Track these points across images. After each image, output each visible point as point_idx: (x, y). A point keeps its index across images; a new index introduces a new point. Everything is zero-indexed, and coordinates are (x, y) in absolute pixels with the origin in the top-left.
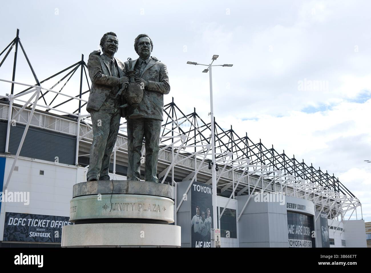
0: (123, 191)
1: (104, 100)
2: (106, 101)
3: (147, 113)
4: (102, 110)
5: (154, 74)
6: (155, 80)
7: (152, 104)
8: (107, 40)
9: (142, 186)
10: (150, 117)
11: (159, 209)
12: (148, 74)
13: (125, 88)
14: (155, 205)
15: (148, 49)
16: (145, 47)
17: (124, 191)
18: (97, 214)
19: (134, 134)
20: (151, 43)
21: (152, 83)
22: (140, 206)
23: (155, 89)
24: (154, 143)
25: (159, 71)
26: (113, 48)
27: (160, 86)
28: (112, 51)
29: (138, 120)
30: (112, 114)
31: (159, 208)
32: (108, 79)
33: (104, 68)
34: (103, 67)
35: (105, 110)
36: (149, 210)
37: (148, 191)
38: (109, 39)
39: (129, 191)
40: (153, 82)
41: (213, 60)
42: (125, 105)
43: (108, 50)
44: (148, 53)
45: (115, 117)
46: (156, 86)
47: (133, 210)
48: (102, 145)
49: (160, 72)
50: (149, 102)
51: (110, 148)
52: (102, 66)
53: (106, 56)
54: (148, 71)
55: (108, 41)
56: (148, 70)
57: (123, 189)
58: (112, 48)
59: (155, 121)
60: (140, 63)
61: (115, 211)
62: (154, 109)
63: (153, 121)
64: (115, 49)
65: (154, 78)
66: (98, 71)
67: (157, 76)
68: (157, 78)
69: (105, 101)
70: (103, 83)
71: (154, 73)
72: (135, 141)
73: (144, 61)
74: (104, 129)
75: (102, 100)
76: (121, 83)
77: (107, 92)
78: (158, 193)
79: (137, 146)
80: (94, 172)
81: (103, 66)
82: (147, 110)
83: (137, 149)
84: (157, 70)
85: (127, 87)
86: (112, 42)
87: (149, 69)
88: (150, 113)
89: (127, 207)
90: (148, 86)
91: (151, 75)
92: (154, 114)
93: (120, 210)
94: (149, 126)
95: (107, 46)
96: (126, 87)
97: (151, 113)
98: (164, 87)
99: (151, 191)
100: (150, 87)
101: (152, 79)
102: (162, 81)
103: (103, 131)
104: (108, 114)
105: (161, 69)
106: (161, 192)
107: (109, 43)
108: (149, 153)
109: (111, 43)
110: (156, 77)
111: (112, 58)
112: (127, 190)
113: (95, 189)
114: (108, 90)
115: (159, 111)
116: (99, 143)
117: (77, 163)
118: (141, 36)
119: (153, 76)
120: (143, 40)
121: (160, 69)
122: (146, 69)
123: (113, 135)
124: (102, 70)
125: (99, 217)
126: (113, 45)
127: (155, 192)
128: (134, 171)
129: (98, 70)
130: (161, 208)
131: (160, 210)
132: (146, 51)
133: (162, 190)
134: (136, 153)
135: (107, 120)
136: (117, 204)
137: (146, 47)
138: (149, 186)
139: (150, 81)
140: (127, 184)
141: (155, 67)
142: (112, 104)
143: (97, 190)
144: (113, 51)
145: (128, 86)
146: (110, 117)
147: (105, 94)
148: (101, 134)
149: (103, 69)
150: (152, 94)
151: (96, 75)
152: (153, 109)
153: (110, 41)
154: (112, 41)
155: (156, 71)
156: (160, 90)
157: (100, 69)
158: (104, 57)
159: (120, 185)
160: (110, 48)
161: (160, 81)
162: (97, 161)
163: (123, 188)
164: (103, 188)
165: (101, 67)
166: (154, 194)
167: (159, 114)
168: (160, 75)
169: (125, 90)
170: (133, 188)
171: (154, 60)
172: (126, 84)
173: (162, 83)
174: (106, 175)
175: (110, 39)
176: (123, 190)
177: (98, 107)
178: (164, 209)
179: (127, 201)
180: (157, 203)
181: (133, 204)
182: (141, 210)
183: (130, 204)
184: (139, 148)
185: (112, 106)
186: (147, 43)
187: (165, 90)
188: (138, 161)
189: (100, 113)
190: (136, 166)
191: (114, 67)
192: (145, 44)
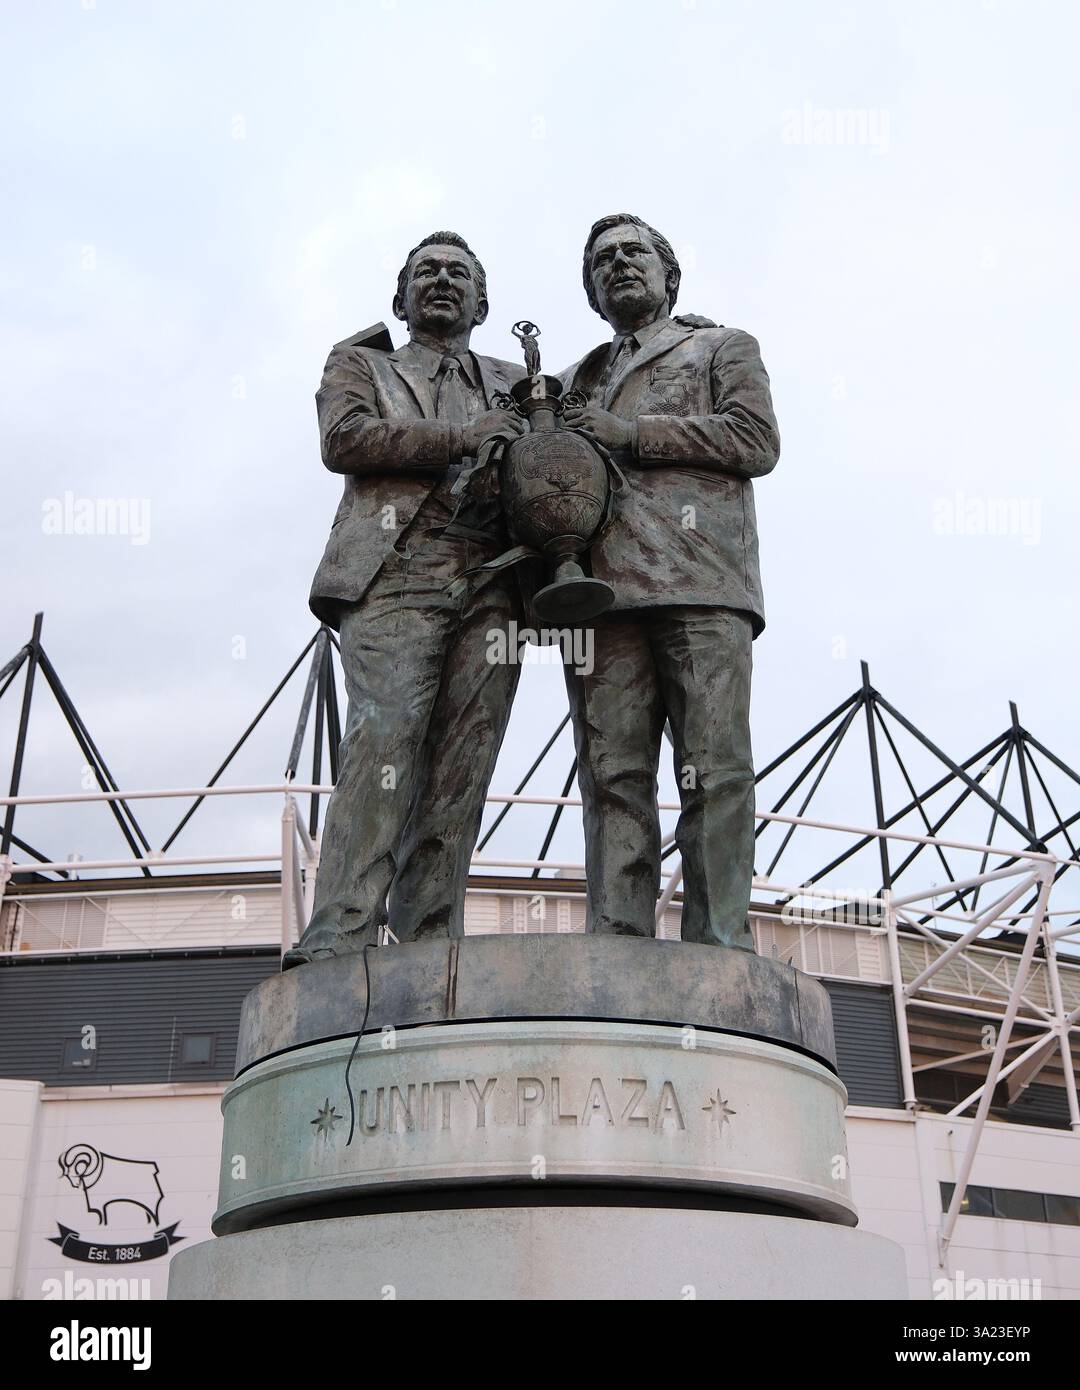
0: (422, 1007)
1: (388, 546)
3: (644, 581)
4: (385, 597)
5: (676, 381)
6: (687, 413)
7: (674, 533)
8: (414, 271)
9: (540, 965)
10: (664, 598)
11: (678, 1110)
12: (645, 389)
13: (491, 462)
14: (644, 1082)
15: (640, 275)
16: (620, 266)
17: (429, 1009)
18: (285, 1171)
19: (590, 710)
20: (657, 247)
21: (659, 428)
22: (531, 1092)
23: (679, 449)
24: (705, 740)
25: (702, 366)
26: (446, 298)
27: (705, 430)
28: (437, 312)
30: (445, 612)
31: (676, 1102)
32: (400, 433)
33: (390, 393)
34: (383, 390)
35: (397, 595)
36: (598, 1119)
37: (590, 994)
38: (420, 265)
39: (460, 1004)
40: (665, 418)
42: (514, 555)
43: (423, 316)
44: (637, 293)
46: (684, 434)
47: (481, 1123)
49: (712, 369)
50: (653, 525)
52: (382, 385)
53: (418, 347)
54: (644, 376)
55: (417, 275)
57: (423, 995)
58: (439, 298)
59: (697, 619)
60: (612, 355)
61: (379, 1139)
62: (690, 554)
63: (688, 618)
64: (455, 301)
65: (676, 401)
66: (352, 406)
68: (695, 402)
69: (397, 547)
70: (375, 456)
71: (674, 378)
72: (597, 745)
73: (628, 340)
74: (381, 690)
75: (380, 548)
76: (473, 442)
77: (405, 503)
78: (662, 1007)
79: (614, 773)
80: (325, 929)
81: (386, 384)
82: (643, 566)
83: (617, 790)
84: (695, 361)
85: (504, 454)
86: (437, 271)
87: (649, 363)
88: (661, 582)
89: (447, 1106)
90: (638, 441)
91: (661, 390)
92: (687, 580)
93: (401, 1128)
94: (671, 651)
96: (499, 454)
97: (668, 579)
98: (737, 434)
99: (611, 992)
100: (652, 444)
101: (666, 408)
102: (726, 410)
103: (378, 702)
104: (416, 615)
105: (718, 355)
106: (684, 997)
107: (422, 281)
108: (689, 804)
110: (690, 396)
111: (449, 353)
112: (448, 1000)
113: (289, 1018)
114: (410, 494)
115: (722, 566)
117: (910, 1096)
119: (673, 392)
120: (612, 237)
121: (709, 356)
122: (634, 364)
123: (467, 728)
124: (377, 400)
125: (293, 1191)
126: (441, 284)
127: (642, 996)
128: (606, 919)
129: (349, 401)
130: (692, 1103)
131: (680, 1116)
132: (631, 286)
134: (618, 812)
135: (404, 646)
136: (387, 1093)
137: (626, 266)
138: (594, 960)
139: (648, 418)
140: (445, 960)
141: (684, 351)
142: (444, 563)
143: (294, 1021)
144: (449, 315)
145: (508, 448)
146: (427, 629)
147: (397, 512)
149: (385, 398)
150: (667, 482)
151: (338, 424)
152: (681, 559)
153: (425, 272)
154: (434, 266)
155: (688, 366)
156: (712, 452)
157: (363, 398)
158: (404, 353)
159: (409, 970)
160: (430, 300)
161: (714, 413)
162: (342, 869)
163: (423, 987)
164: (323, 1002)
165: (377, 391)
166: (634, 1010)
167: (721, 579)
168: (714, 383)
169: (494, 473)
170: (487, 980)
171: (687, 325)
172: (493, 439)
173: (726, 416)
175: (427, 265)
176: (428, 999)
177: (355, 587)
178: (717, 1109)
179: (448, 1064)
180: (655, 1067)
181: (481, 1085)
182: (539, 1118)
183: (463, 1084)
184: (630, 782)
185: (442, 571)
186: (631, 248)
187: (743, 450)
188: (628, 857)
189: (369, 612)
190: (618, 887)
191: (454, 386)
192: (619, 253)
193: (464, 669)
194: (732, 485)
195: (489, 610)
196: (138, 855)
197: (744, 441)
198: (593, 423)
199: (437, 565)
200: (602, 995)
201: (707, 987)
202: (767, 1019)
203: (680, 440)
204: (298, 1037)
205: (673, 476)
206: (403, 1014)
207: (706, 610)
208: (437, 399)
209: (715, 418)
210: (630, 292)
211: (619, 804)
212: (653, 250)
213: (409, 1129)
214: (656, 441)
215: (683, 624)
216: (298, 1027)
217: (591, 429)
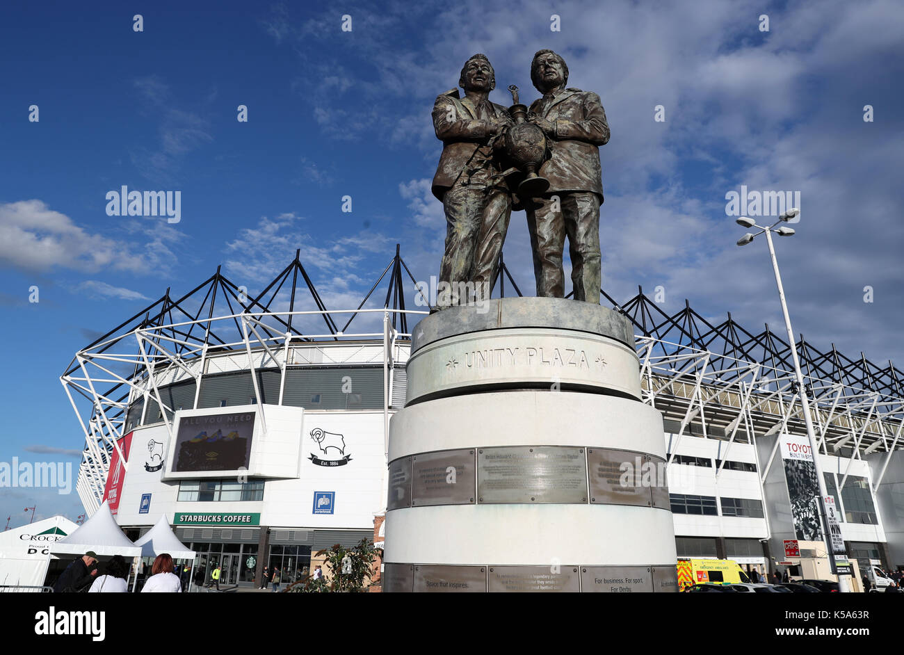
0: (488, 324)
3: (560, 181)
4: (461, 186)
5: (571, 109)
6: (574, 121)
8: (467, 69)
11: (586, 361)
12: (558, 112)
14: (574, 351)
15: (555, 71)
16: (547, 67)
17: (491, 324)
18: (436, 383)
21: (564, 125)
22: (532, 353)
25: (579, 103)
26: (481, 78)
28: (477, 83)
30: (484, 192)
31: (585, 358)
32: (467, 124)
33: (461, 112)
34: (458, 111)
35: (466, 185)
36: (558, 364)
37: (553, 319)
39: (503, 322)
42: (511, 170)
43: (470, 85)
44: (554, 77)
45: (493, 201)
46: (574, 127)
47: (513, 363)
49: (583, 106)
52: (457, 108)
54: (558, 108)
55: (469, 70)
56: (557, 105)
57: (489, 319)
59: (581, 195)
63: (576, 195)
64: (484, 79)
65: (570, 116)
67: (577, 112)
68: (577, 116)
70: (457, 133)
73: (550, 96)
76: (494, 128)
77: (467, 151)
78: (579, 325)
79: (548, 253)
84: (577, 102)
85: (507, 131)
87: (559, 103)
88: (566, 183)
89: (499, 358)
90: (557, 129)
91: (564, 112)
92: (576, 181)
93: (482, 366)
94: (570, 208)
97: (569, 181)
99: (561, 319)
101: (566, 119)
102: (590, 119)
104: (473, 193)
105: (585, 100)
106: (587, 323)
107: (471, 72)
112: (498, 321)
114: (470, 148)
118: (539, 55)
121: (582, 100)
123: (492, 236)
126: (479, 73)
127: (572, 320)
130: (591, 359)
131: (588, 363)
132: (552, 75)
133: (591, 319)
136: (476, 354)
137: (549, 67)
139: (561, 121)
140: (497, 307)
142: (483, 174)
144: (482, 85)
150: (567, 145)
155: (574, 104)
156: (585, 134)
161: (585, 119)
163: (488, 316)
164: (448, 324)
166: (570, 326)
168: (585, 110)
170: (513, 314)
171: (572, 91)
172: (502, 127)
176: (491, 321)
177: (450, 182)
178: (600, 362)
179: (499, 343)
180: (578, 345)
181: (512, 350)
182: (535, 362)
183: (505, 350)
184: (555, 257)
185: (484, 177)
186: (551, 61)
187: (598, 135)
188: (554, 284)
189: (456, 190)
191: (484, 111)
192: (547, 63)
194: (592, 147)
195: (499, 193)
197: (597, 130)
200: (557, 319)
201: (596, 319)
202: (616, 333)
203: (573, 130)
204: (439, 337)
205: (569, 143)
206: (481, 327)
207: (584, 192)
208: (478, 114)
209: (585, 121)
210: (551, 78)
211: (551, 264)
212: (559, 62)
213: (485, 366)
214: (563, 130)
215: (574, 198)
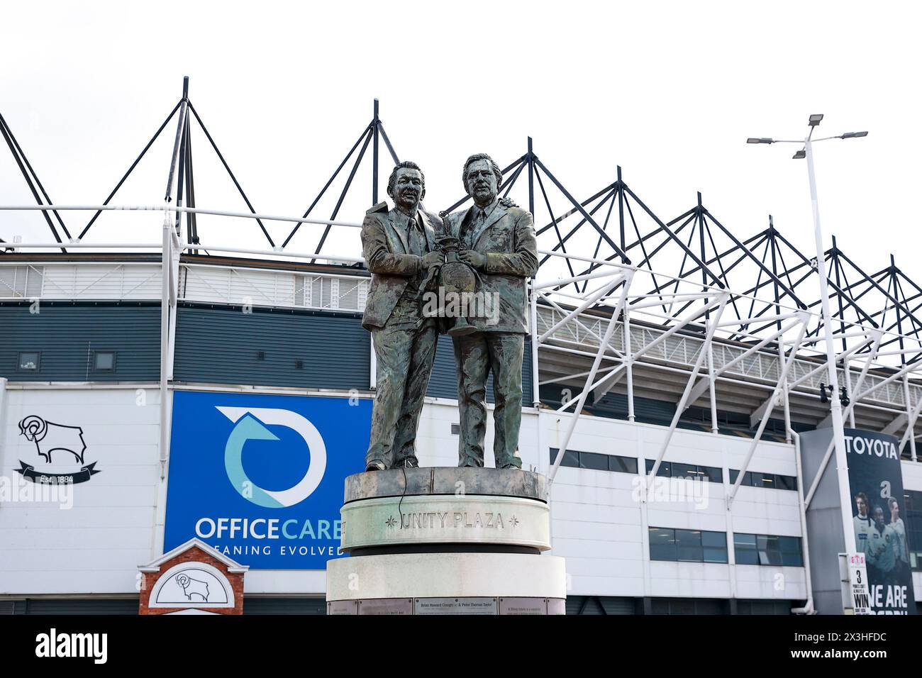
1: (394, 306)
2: (398, 305)
4: (392, 325)
5: (501, 236)
6: (504, 250)
8: (398, 179)
10: (494, 328)
12: (488, 239)
13: (434, 276)
14: (492, 514)
15: (488, 185)
16: (481, 182)
18: (377, 537)
19: (464, 367)
20: (494, 171)
21: (495, 259)
22: (458, 517)
23: (502, 268)
24: (507, 382)
25: (511, 229)
26: (412, 195)
27: (511, 260)
28: (408, 200)
29: (472, 338)
30: (414, 330)
32: (399, 262)
33: (392, 238)
34: (389, 238)
35: (396, 325)
36: (478, 526)
37: (476, 487)
38: (400, 177)
39: (434, 489)
40: (497, 255)
41: (811, 127)
43: (402, 200)
44: (486, 194)
45: (422, 336)
46: (504, 263)
47: (443, 527)
48: (391, 397)
49: (515, 231)
51: (414, 401)
52: (388, 235)
53: (399, 212)
54: (489, 232)
55: (399, 182)
56: (488, 228)
58: (409, 194)
59: (506, 337)
60: (475, 217)
61: (410, 529)
62: (504, 310)
63: (503, 336)
64: (415, 195)
65: (501, 245)
66: (378, 247)
67: (508, 240)
68: (508, 245)
69: (396, 306)
70: (389, 270)
71: (501, 234)
72: (467, 381)
73: (481, 212)
74: (394, 365)
75: (390, 305)
76: (426, 266)
77: (399, 287)
78: (497, 490)
79: (472, 391)
80: (377, 451)
81: (390, 235)
83: (474, 397)
84: (508, 226)
86: (408, 182)
87: (491, 227)
89: (432, 521)
90: (486, 265)
91: (495, 240)
92: (504, 322)
93: (417, 527)
94: (495, 347)
95: (398, 191)
96: (436, 274)
98: (524, 262)
99: (483, 486)
100: (492, 266)
101: (496, 249)
102: (520, 251)
103: (393, 369)
104: (403, 333)
105: (518, 225)
106: (505, 487)
107: (402, 186)
108: (500, 404)
109: (406, 185)
110: (506, 243)
111: (412, 216)
112: (431, 487)
113: (374, 487)
114: (401, 284)
115: (516, 316)
116: (386, 392)
117: (537, 399)
118: (472, 160)
119: (500, 240)
120: (477, 166)
121: (514, 224)
122: (484, 227)
123: (420, 373)
124: (387, 243)
125: (380, 543)
126: (410, 189)
127: (492, 487)
128: (469, 445)
129: (377, 244)
130: (506, 520)
131: (502, 524)
132: (484, 190)
134: (473, 406)
135: (401, 346)
137: (483, 182)
139: (491, 254)
140: (430, 475)
141: (504, 221)
143: (375, 489)
144: (412, 201)
145: (439, 272)
146: (407, 338)
147: (396, 292)
148: (389, 376)
149: (390, 241)
150: (496, 281)
151: (374, 255)
152: (501, 312)
153: (403, 182)
154: (407, 179)
155: (506, 230)
156: (514, 270)
157: (382, 243)
158: (393, 215)
159: (417, 477)
160: (405, 195)
161: (515, 251)
163: (422, 482)
164: (387, 484)
165: (387, 237)
166: (489, 491)
167: (515, 321)
168: (515, 237)
169: (435, 280)
170: (443, 481)
171: (504, 205)
172: (434, 266)
173: (520, 254)
174: (409, 455)
175: (403, 178)
176: (424, 487)
177: (381, 321)
178: (513, 521)
179: (431, 508)
180: (496, 509)
181: (442, 515)
182: (461, 525)
183: (437, 514)
184: (478, 394)
186: (485, 173)
187: (525, 268)
188: (477, 422)
189: (387, 331)
190: (473, 433)
191: (415, 233)
192: (480, 175)
193: (419, 351)
194: (520, 281)
195: (428, 327)
196: (59, 240)
197: (526, 265)
198: (471, 258)
199: (411, 312)
200: (480, 487)
201: (511, 483)
202: (529, 492)
203: (503, 265)
204: (378, 494)
205: (499, 279)
206: (416, 491)
207: (509, 333)
208: (408, 238)
209: (515, 255)
210: (484, 193)
211: (474, 403)
212: (493, 173)
213: (420, 527)
214: (493, 264)
215: (500, 338)
216: (377, 490)
217: (470, 261)
